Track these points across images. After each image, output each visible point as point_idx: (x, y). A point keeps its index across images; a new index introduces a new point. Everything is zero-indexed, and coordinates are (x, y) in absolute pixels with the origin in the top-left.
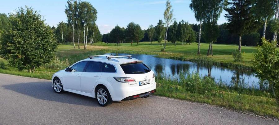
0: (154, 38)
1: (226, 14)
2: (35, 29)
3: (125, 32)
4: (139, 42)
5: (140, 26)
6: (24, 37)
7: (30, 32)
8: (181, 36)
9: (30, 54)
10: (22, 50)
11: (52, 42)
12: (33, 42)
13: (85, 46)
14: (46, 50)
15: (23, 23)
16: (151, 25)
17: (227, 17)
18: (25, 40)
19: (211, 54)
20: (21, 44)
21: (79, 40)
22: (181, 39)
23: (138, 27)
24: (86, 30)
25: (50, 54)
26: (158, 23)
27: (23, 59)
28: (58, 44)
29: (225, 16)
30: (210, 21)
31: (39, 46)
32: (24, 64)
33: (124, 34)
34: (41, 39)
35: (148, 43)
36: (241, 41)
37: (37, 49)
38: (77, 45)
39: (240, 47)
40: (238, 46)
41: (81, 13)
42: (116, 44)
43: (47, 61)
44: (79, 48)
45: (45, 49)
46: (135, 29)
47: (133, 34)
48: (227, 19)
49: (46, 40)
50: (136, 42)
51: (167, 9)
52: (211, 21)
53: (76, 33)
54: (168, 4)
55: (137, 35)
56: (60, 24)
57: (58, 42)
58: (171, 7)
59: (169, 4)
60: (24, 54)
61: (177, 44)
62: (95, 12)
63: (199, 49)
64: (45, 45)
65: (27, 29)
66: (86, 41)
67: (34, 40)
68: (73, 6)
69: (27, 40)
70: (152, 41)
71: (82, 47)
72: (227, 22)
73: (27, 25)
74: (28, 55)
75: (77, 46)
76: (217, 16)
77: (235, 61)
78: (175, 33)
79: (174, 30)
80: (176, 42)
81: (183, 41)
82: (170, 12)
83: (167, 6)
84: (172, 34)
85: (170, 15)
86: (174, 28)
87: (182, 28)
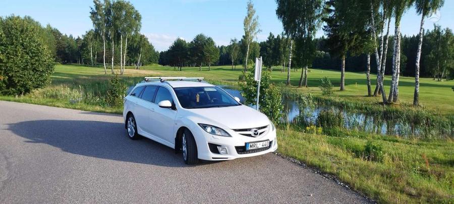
0: (239, 60)
1: (324, 27)
2: (22, 45)
3: (191, 49)
4: (212, 65)
5: (214, 40)
6: (7, 54)
7: (16, 47)
8: (279, 58)
9: (14, 76)
10: (5, 70)
11: (45, 61)
12: (20, 60)
13: (122, 70)
14: (37, 71)
15: (7, 37)
16: (234, 39)
17: (326, 31)
18: (8, 58)
19: (304, 84)
20: (4, 63)
21: (113, 60)
22: (280, 62)
23: (210, 42)
24: (124, 45)
25: (41, 76)
26: (244, 36)
27: (7, 81)
28: (54, 64)
29: (324, 29)
30: (303, 36)
31: (27, 65)
32: (8, 87)
33: (189, 53)
34: (31, 57)
35: (230, 67)
36: (344, 66)
37: (25, 69)
38: (109, 68)
39: (342, 75)
40: (340, 73)
41: (116, 19)
42: (177, 68)
43: (38, 85)
44: (113, 73)
45: (35, 69)
46: (205, 44)
47: (202, 53)
48: (327, 33)
49: (36, 58)
50: (207, 65)
51: (249, 16)
52: (305, 36)
53: (109, 49)
54: (250, 7)
55: (208, 55)
56: (88, 34)
57: (55, 61)
58: (254, 12)
59: (252, 7)
60: (7, 75)
61: (274, 70)
62: (138, 17)
63: (288, 77)
64: (35, 64)
65: (12, 44)
66: (123, 62)
67: (21, 58)
68: (103, 7)
69: (12, 58)
70: (236, 64)
71: (117, 71)
72: (326, 37)
73: (12, 39)
74: (12, 76)
75: (110, 70)
76: (312, 29)
77: (323, 95)
78: (271, 51)
79: (269, 47)
80: (273, 67)
81: (283, 65)
82: (254, 20)
83: (248, 11)
84: (265, 54)
85: (254, 24)
86: (269, 45)
87: (282, 45)
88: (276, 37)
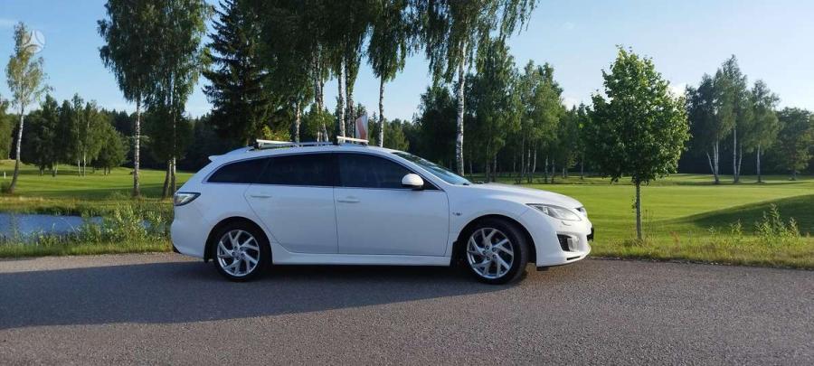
1: (206, 87)
8: (72, 147)
17: (211, 94)
30: (166, 102)
48: (211, 99)
51: (19, 55)
52: (169, 102)
61: (62, 173)
63: (136, 181)
76: (183, 91)
78: (51, 134)
79: (47, 125)
80: (57, 167)
81: (82, 165)
82: (32, 66)
83: (17, 44)
84: (38, 139)
85: (32, 75)
86: (45, 120)
87: (77, 121)
88: (60, 104)
